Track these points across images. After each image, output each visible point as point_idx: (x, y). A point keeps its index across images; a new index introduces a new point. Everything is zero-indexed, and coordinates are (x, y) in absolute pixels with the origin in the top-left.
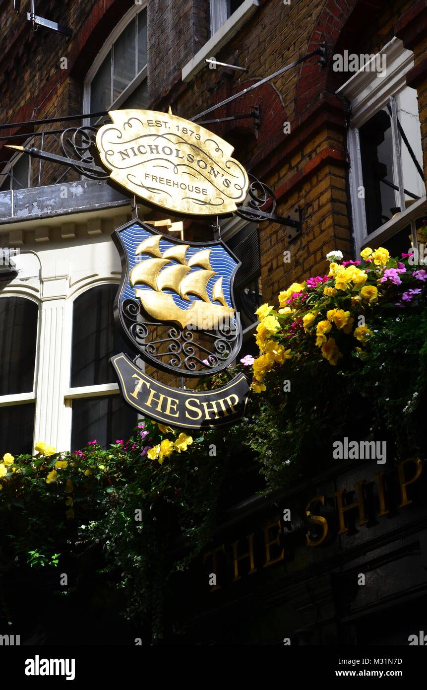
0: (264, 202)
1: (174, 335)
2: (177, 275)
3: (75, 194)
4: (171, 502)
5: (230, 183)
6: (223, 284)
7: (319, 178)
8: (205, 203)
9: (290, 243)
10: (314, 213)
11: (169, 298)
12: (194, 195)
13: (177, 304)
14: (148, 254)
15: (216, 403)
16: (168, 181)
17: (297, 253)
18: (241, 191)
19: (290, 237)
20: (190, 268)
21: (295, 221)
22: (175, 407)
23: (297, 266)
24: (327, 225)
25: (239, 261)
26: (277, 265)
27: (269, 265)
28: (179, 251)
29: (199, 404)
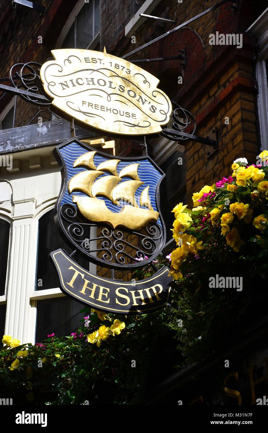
0: (186, 125)
1: (106, 234)
2: (109, 184)
3: (41, 133)
4: (107, 380)
5: (156, 109)
6: (149, 192)
7: (232, 103)
8: (134, 125)
9: (209, 159)
10: (228, 132)
11: (102, 203)
12: (125, 119)
13: (109, 208)
14: (84, 167)
15: (142, 291)
16: (102, 107)
17: (214, 167)
18: (165, 115)
19: (209, 154)
20: (121, 179)
21: (213, 141)
22: (106, 295)
23: (214, 178)
24: (238, 141)
25: (164, 173)
26: (199, 178)
27: (193, 179)
28: (111, 164)
29: (128, 292)
